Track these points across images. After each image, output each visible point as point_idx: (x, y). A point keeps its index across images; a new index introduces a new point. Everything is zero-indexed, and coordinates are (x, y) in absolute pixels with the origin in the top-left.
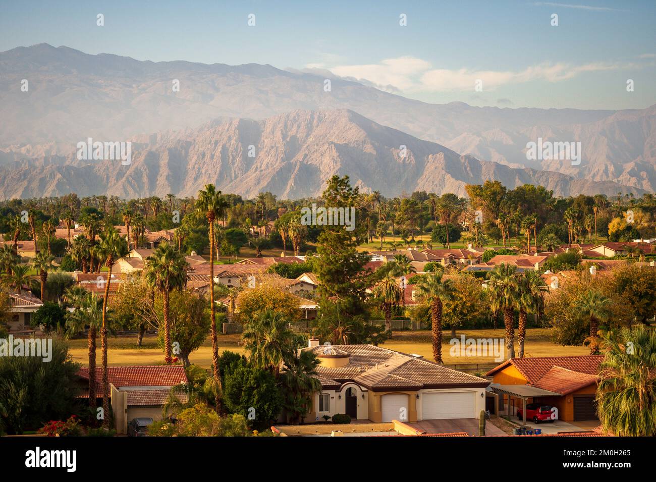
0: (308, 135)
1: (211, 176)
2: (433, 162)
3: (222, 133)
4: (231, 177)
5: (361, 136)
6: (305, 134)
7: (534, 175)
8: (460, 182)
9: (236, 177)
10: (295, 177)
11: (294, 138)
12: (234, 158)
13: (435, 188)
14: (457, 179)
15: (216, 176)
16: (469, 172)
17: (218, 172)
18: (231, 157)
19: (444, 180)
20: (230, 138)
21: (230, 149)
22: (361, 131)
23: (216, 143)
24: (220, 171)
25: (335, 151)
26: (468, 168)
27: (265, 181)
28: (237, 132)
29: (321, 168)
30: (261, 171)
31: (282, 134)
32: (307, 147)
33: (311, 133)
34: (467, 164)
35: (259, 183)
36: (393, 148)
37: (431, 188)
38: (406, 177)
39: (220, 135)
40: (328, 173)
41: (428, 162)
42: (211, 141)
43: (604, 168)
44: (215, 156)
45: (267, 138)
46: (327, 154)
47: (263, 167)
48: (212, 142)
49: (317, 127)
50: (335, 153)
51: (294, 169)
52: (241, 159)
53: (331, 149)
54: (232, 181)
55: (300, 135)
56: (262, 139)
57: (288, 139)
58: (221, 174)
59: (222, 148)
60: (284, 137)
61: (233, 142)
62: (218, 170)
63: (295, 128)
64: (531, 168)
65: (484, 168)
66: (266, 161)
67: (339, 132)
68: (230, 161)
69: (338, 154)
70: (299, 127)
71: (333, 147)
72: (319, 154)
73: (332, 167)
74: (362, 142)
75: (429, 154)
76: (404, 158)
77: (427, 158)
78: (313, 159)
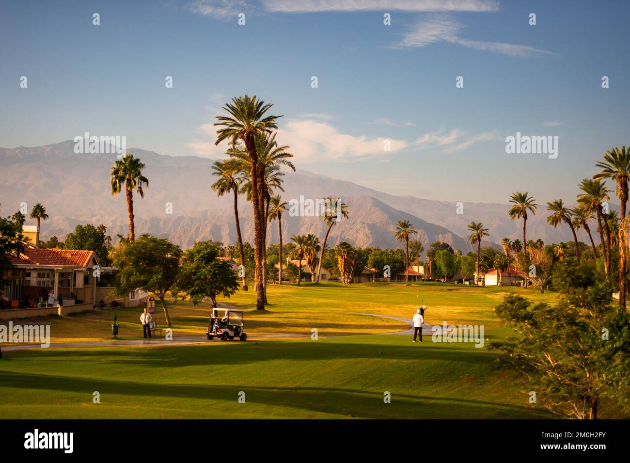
5: (384, 218)
22: (383, 214)
25: (367, 229)
46: (361, 232)
50: (368, 231)
69: (370, 231)
71: (366, 227)
72: (355, 231)
73: (365, 242)
74: (387, 223)
75: (440, 234)
76: (420, 237)
77: (438, 237)
78: (349, 235)
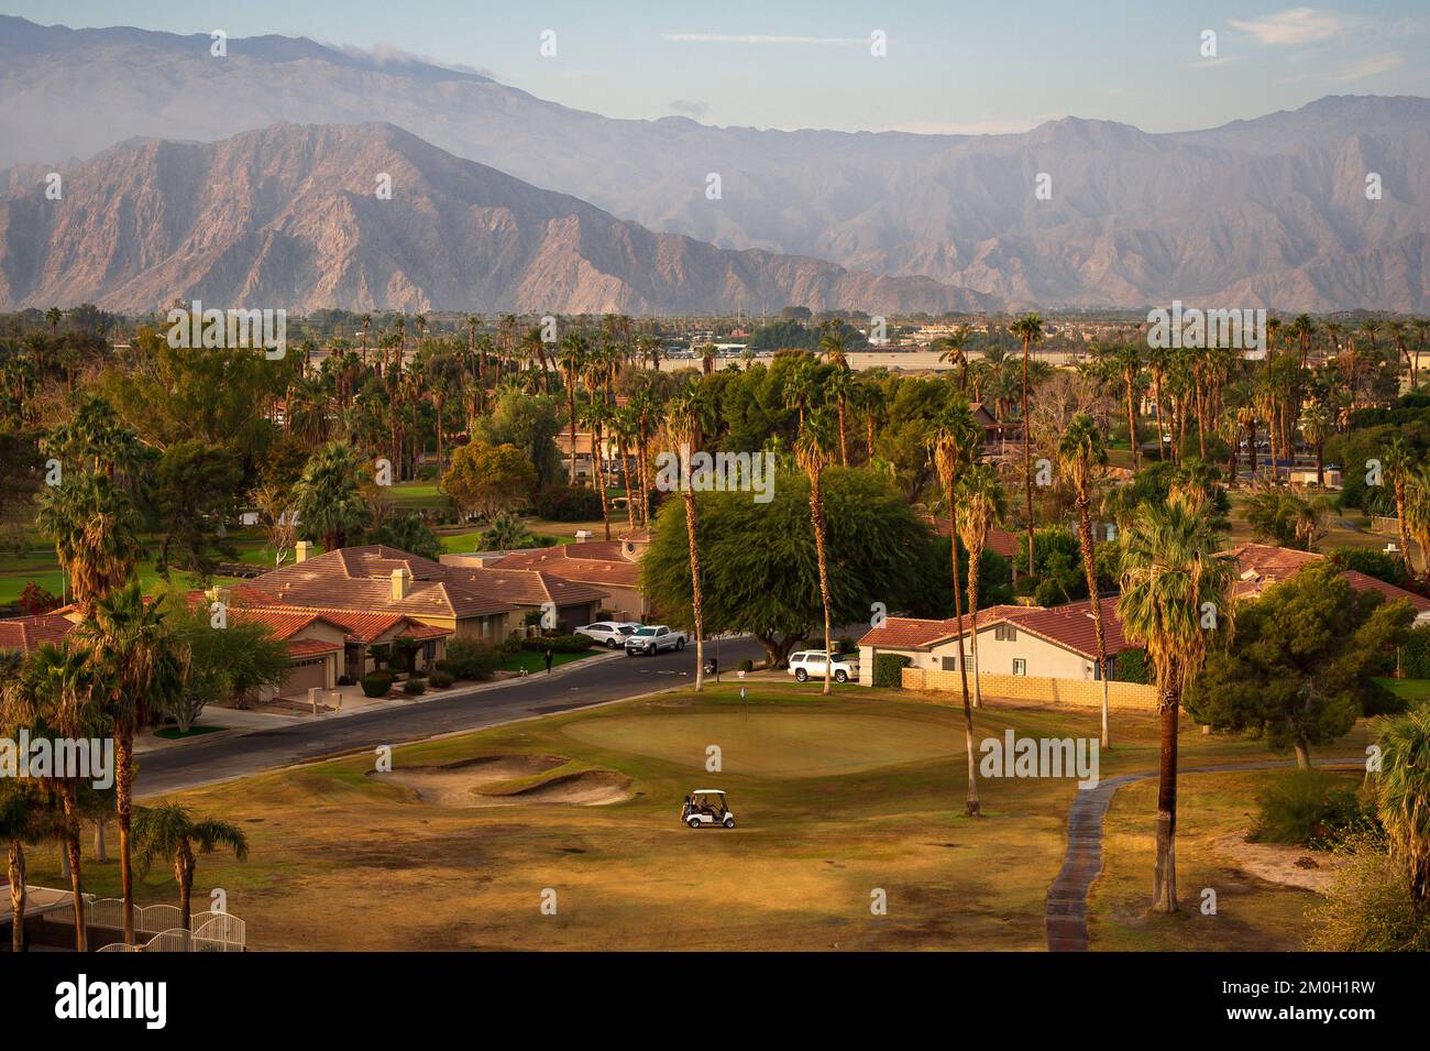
0: (302, 177)
1: (97, 260)
2: (557, 235)
3: (123, 171)
4: (139, 264)
5: (410, 178)
6: (296, 175)
7: (766, 263)
8: (609, 277)
9: (149, 265)
10: (262, 266)
11: (272, 182)
12: (146, 224)
13: (556, 289)
14: (603, 271)
15: (107, 260)
16: (632, 257)
17: (111, 252)
18: (140, 222)
19: (576, 273)
20: (139, 181)
21: (139, 204)
22: (408, 169)
23: (111, 190)
24: (115, 251)
25: (349, 209)
26: (629, 249)
27: (198, 272)
28: (154, 167)
29: (320, 246)
30: (201, 251)
31: (249, 174)
32: (300, 200)
33: (310, 170)
34: (627, 240)
35: (185, 276)
36: (475, 206)
37: (548, 290)
38: (498, 266)
39: (120, 175)
40: (332, 257)
41: (547, 234)
42: (100, 187)
43: (936, 250)
44: (106, 220)
45: (217, 182)
46: (332, 218)
47: (206, 243)
48: (103, 190)
49: (322, 159)
50: (348, 216)
51: (262, 248)
52: (160, 225)
53: (342, 206)
54: (141, 270)
55: (287, 175)
56: (209, 183)
57: (260, 186)
58: (117, 255)
59: (123, 202)
60: (253, 178)
61: (146, 189)
62: (111, 247)
63: (275, 164)
64: (759, 250)
65: (661, 248)
66: (213, 229)
67: (366, 171)
68: (138, 229)
69: (354, 216)
70: (284, 158)
71: (345, 203)
72: (317, 217)
73: (341, 245)
74: (411, 192)
75: (551, 218)
76: (498, 227)
77: (546, 226)
78: (302, 227)
